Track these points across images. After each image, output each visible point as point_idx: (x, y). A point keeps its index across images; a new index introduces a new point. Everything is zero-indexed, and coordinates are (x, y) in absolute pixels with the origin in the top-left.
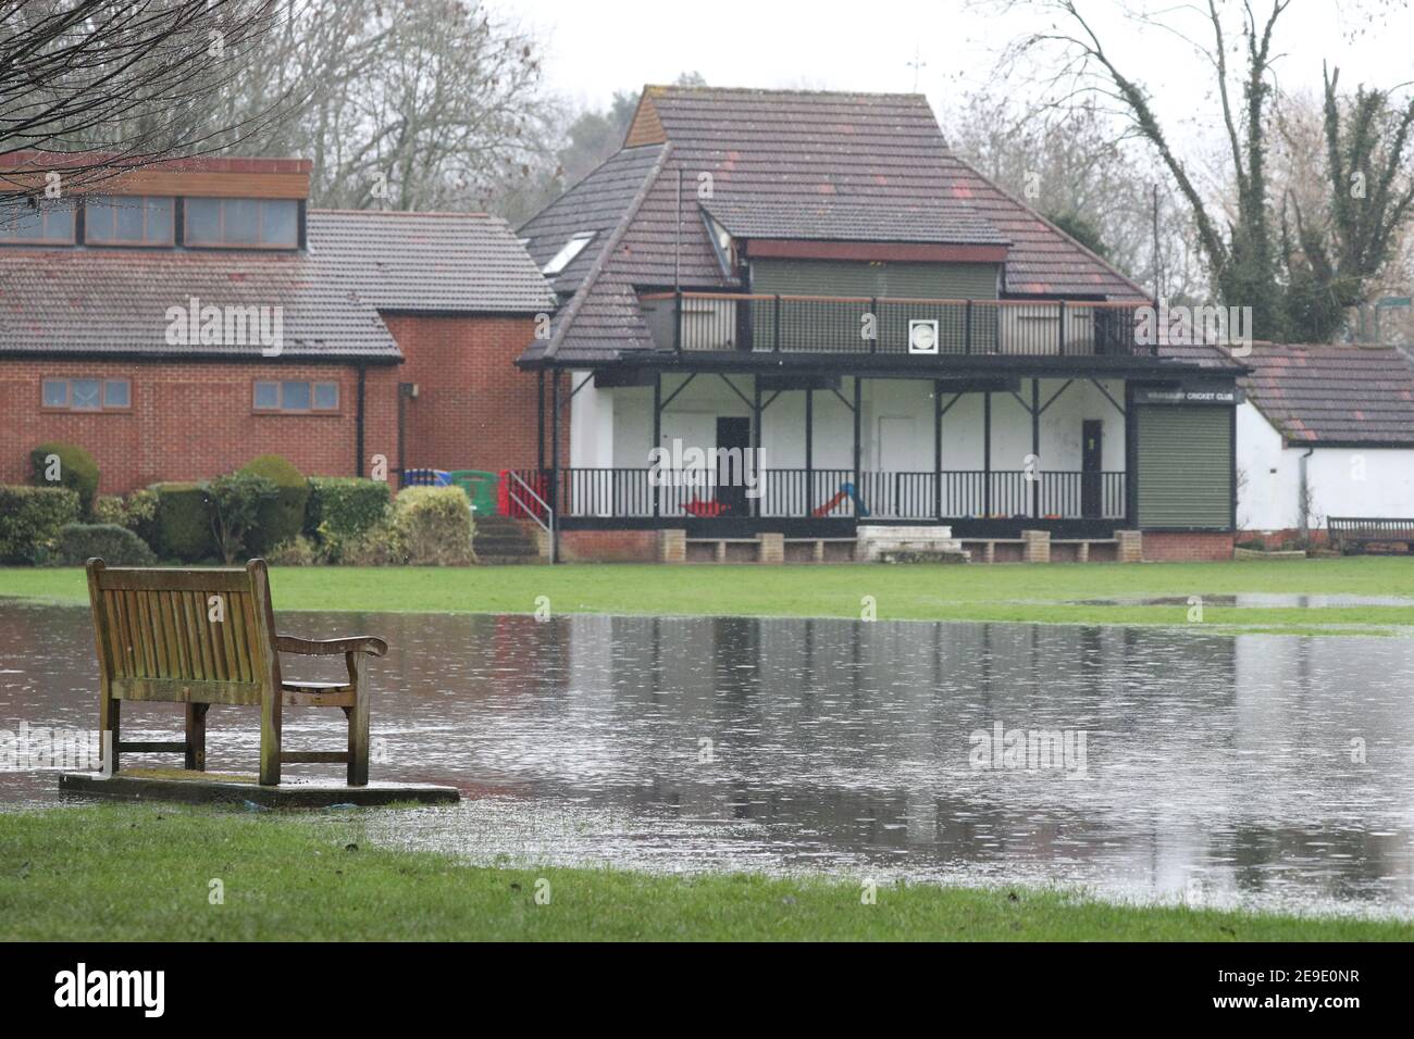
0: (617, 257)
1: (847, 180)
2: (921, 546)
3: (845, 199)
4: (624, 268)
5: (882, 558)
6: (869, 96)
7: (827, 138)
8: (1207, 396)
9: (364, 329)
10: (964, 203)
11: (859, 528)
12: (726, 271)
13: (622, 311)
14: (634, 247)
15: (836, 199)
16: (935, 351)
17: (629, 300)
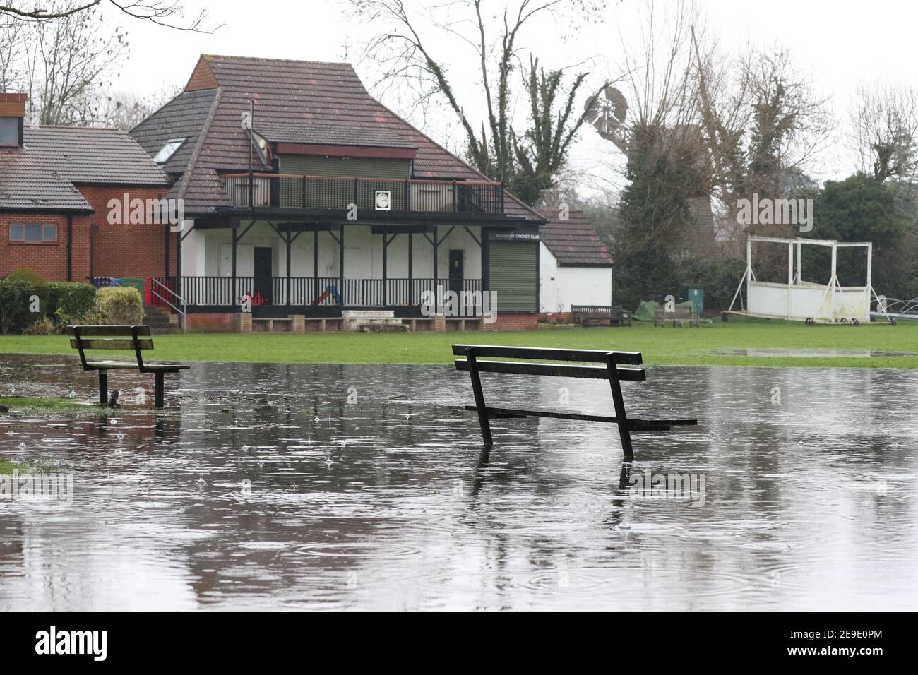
0: (204, 152)
1: (319, 111)
2: (381, 322)
3: (320, 122)
4: (209, 159)
5: (361, 329)
6: (321, 64)
7: (304, 87)
8: (526, 236)
9: (67, 193)
10: (382, 125)
11: (343, 312)
12: (264, 162)
13: (212, 184)
14: (213, 147)
15: (315, 121)
16: (389, 209)
17: (215, 178)
